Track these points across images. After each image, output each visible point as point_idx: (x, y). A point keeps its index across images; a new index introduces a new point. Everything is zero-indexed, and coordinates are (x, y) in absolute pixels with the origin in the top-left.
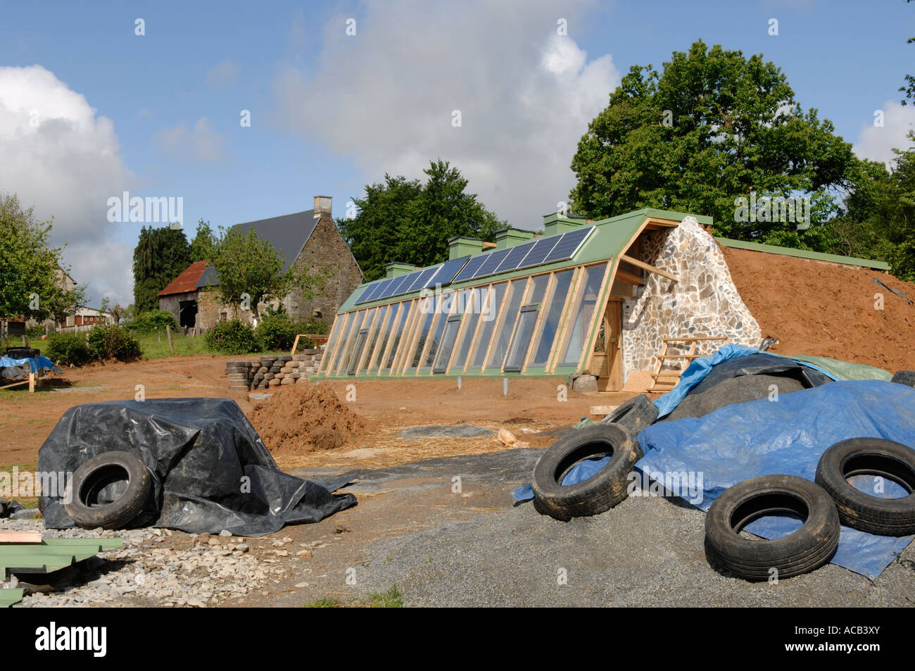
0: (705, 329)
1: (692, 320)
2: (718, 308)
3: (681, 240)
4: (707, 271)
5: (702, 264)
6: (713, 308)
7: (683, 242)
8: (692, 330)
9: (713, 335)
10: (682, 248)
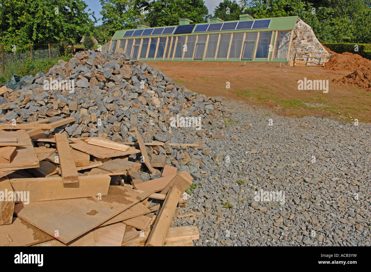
0: (312, 50)
1: (307, 47)
2: (314, 45)
3: (300, 26)
4: (311, 35)
5: (309, 33)
6: (313, 45)
7: (301, 26)
8: (308, 50)
9: (314, 52)
10: (300, 28)
